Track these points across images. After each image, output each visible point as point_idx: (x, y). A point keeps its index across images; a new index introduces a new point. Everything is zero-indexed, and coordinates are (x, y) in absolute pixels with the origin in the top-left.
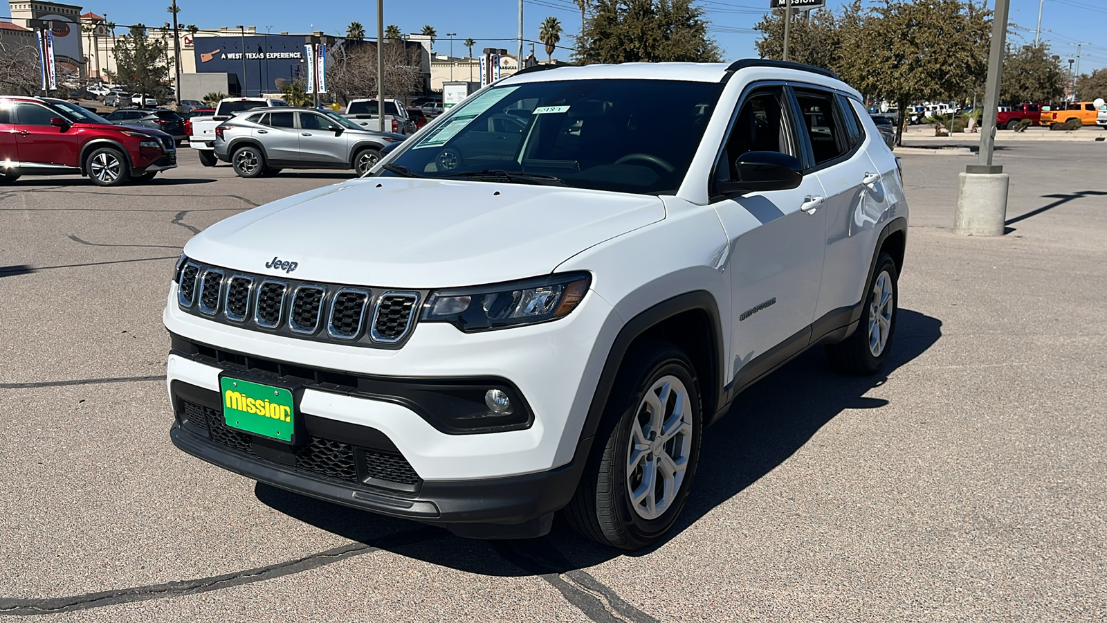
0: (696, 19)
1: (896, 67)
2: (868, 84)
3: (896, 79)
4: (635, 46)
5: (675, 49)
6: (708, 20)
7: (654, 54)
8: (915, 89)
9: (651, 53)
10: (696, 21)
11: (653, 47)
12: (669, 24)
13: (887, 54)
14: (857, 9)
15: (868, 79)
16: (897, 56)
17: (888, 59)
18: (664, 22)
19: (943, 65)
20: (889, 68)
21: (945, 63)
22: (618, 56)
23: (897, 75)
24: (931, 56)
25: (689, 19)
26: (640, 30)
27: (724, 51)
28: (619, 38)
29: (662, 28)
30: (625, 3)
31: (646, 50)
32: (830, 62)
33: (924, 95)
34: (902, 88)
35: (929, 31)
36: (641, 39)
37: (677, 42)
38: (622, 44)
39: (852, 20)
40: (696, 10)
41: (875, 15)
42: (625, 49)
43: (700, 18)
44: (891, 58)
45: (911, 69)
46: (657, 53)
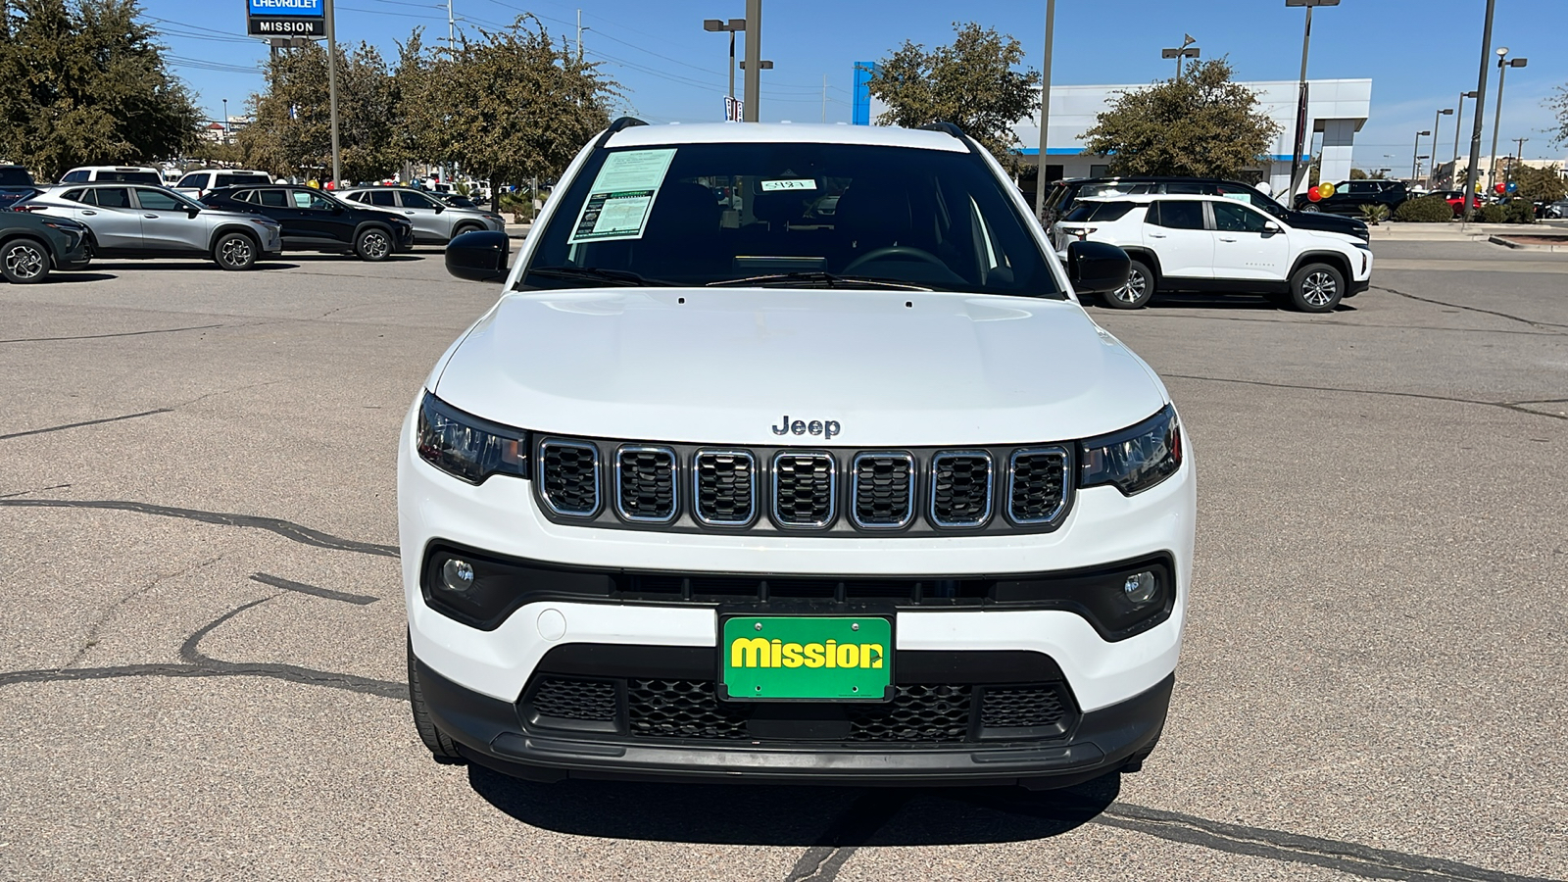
0: (144, 42)
1: (485, 130)
2: (452, 151)
3: (488, 146)
4: (47, 78)
5: (120, 87)
6: (163, 45)
7: (83, 91)
8: (515, 161)
9: (77, 90)
10: (145, 46)
11: (81, 80)
12: (101, 47)
13: (473, 112)
14: (415, 45)
15: (452, 145)
16: (485, 115)
17: (474, 119)
18: (93, 43)
19: (546, 130)
20: (478, 131)
21: (547, 128)
22: (19, 92)
23: (488, 141)
24: (529, 118)
25: (132, 41)
26: (54, 53)
27: (198, 95)
28: (18, 63)
29: (92, 52)
30: (23, 8)
31: (68, 85)
32: (388, 120)
33: (526, 169)
34: (497, 159)
35: (521, 84)
36: (57, 67)
37: (121, 77)
38: (24, 72)
39: (410, 61)
40: (143, 28)
41: (444, 57)
42: (30, 81)
43: (149, 41)
44: (477, 118)
45: (506, 134)
46: (89, 90)
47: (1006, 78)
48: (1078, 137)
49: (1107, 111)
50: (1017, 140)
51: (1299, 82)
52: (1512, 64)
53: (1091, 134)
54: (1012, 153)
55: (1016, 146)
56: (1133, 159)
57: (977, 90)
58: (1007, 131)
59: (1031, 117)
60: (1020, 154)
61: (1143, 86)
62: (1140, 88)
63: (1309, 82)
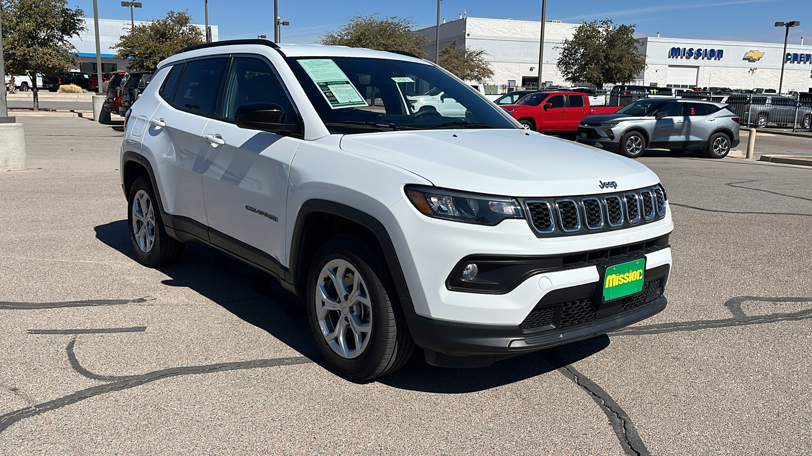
47: (65, 11)
48: (110, 48)
49: (126, 34)
50: (73, 47)
51: (205, 26)
52: (283, 24)
53: (119, 46)
54: (70, 55)
55: (73, 51)
56: (146, 61)
57: (47, 17)
58: (65, 42)
59: (79, 35)
60: (76, 55)
61: (143, 22)
62: (142, 23)
63: (211, 26)
